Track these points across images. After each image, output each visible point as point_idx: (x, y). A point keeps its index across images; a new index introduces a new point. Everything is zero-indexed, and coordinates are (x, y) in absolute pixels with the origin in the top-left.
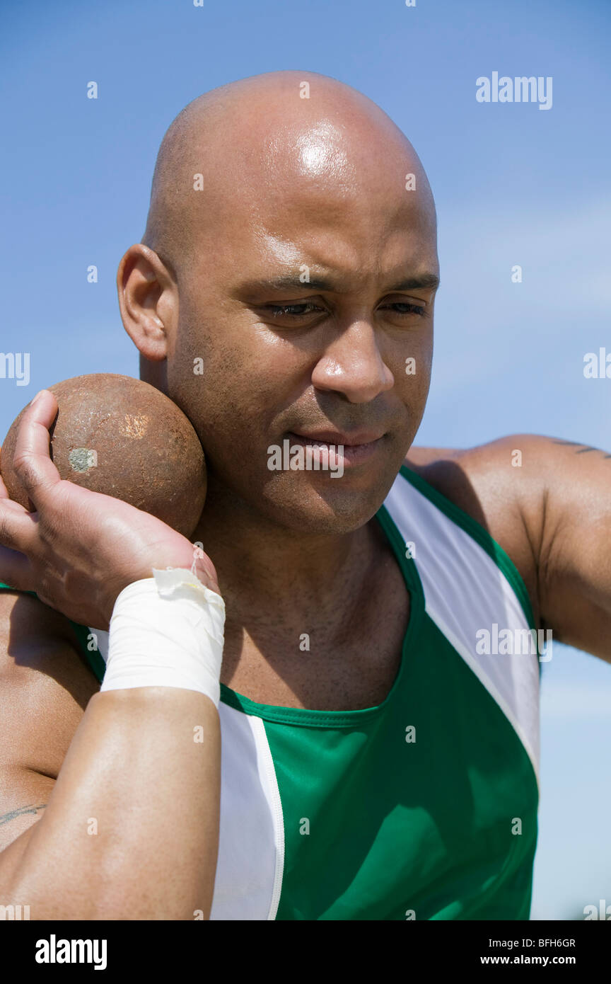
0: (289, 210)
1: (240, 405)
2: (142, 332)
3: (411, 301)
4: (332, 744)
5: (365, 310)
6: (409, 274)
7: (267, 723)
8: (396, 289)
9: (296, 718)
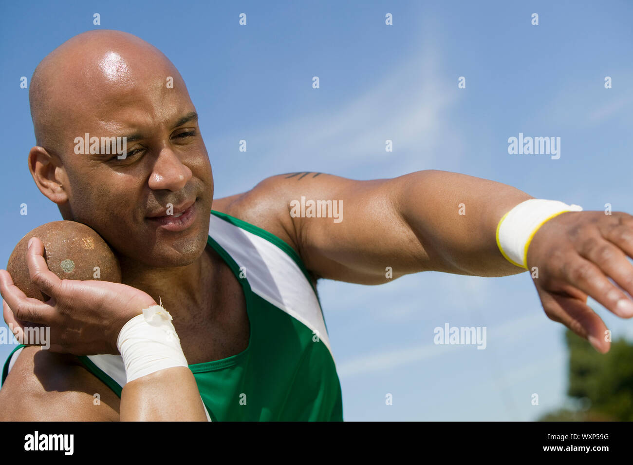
0: (106, 104)
1: (116, 212)
2: (51, 191)
3: (187, 130)
4: (228, 376)
5: (164, 142)
6: (180, 117)
7: (195, 375)
8: (177, 126)
9: (206, 368)
